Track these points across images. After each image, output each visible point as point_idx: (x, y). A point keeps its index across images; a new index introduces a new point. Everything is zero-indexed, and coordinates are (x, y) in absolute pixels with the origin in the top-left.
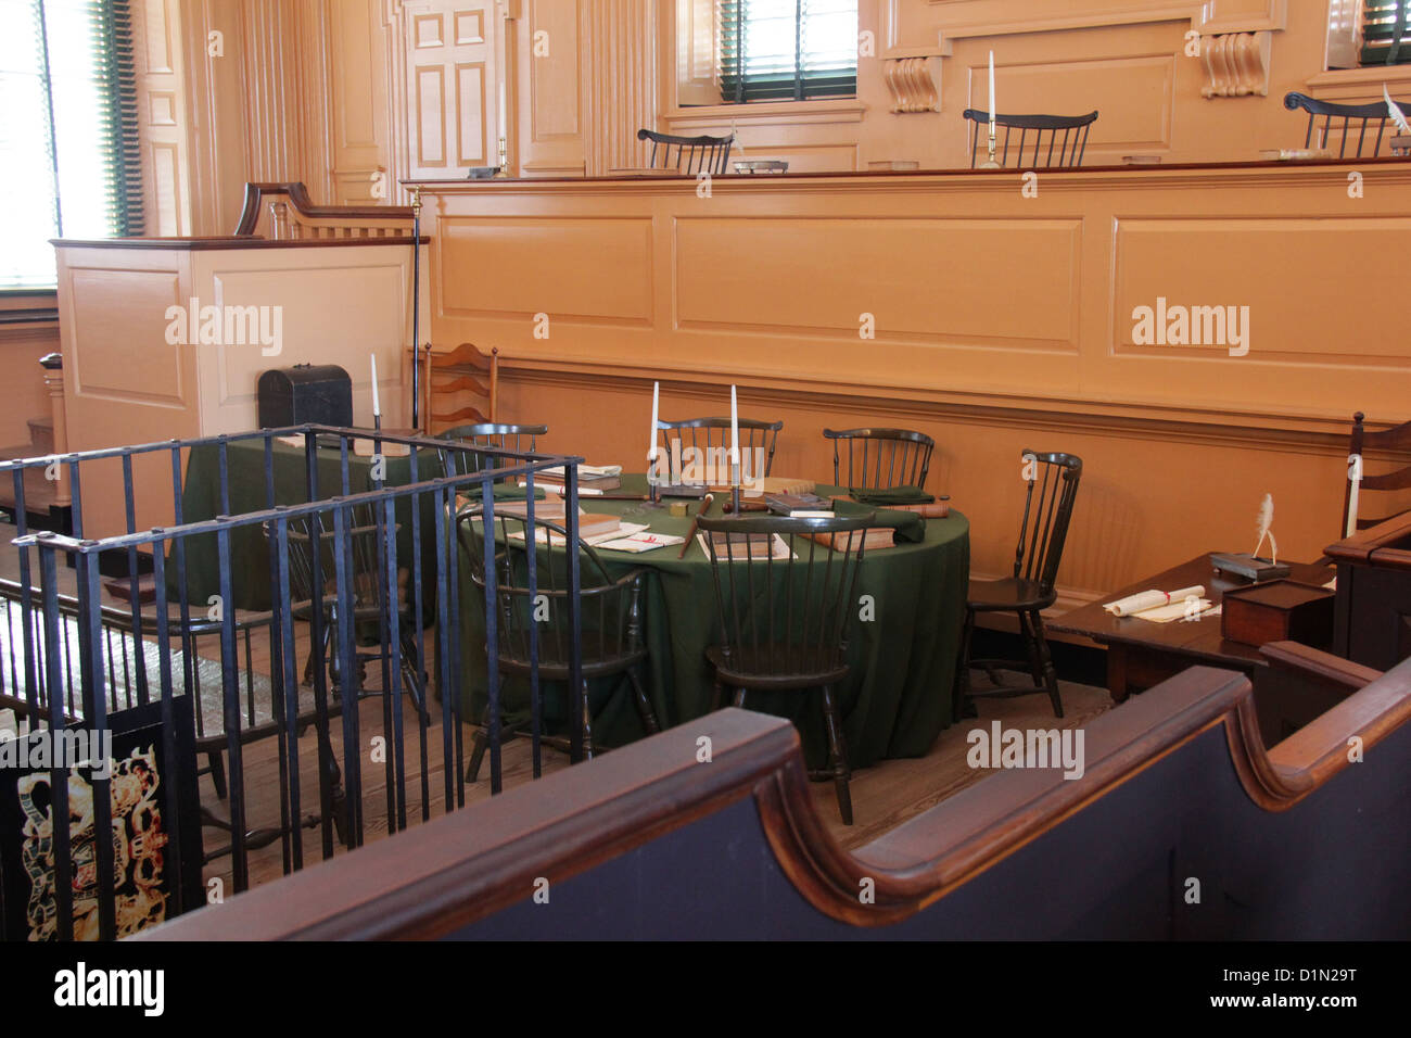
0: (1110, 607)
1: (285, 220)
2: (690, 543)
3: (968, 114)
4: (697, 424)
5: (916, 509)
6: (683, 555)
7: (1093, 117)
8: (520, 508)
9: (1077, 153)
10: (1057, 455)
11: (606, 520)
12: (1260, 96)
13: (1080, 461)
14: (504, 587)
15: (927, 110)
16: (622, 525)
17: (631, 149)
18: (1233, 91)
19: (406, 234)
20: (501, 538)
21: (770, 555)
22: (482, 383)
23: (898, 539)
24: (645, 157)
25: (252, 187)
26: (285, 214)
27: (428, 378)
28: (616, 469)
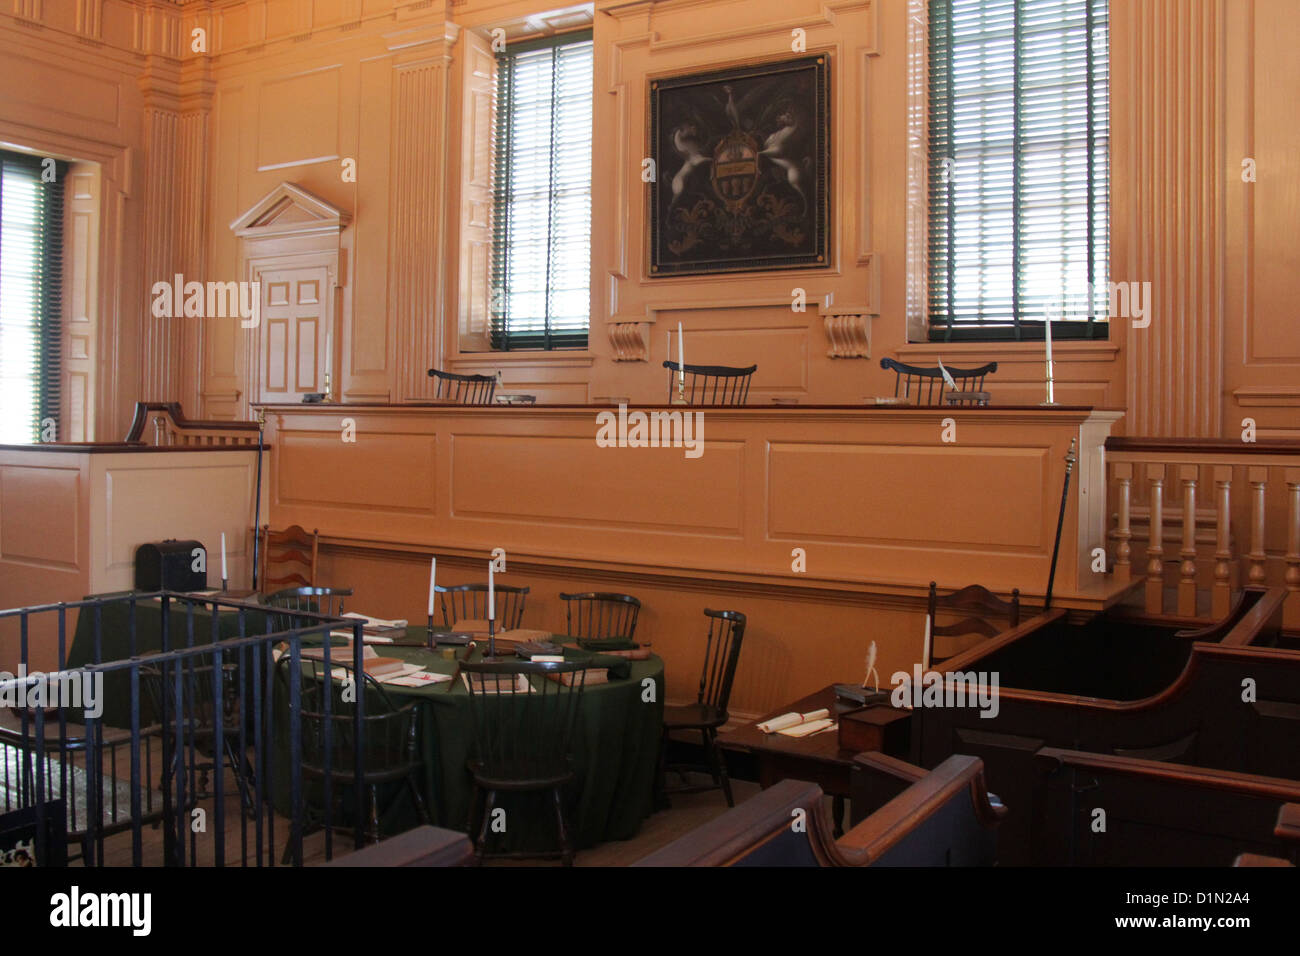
0: (761, 726)
1: (164, 429)
2: (457, 679)
3: (666, 364)
4: (465, 588)
5: (626, 654)
6: (450, 689)
7: (754, 369)
8: (319, 653)
9: (743, 393)
10: (729, 612)
11: (391, 662)
12: (866, 358)
13: (744, 617)
14: (314, 714)
15: (639, 360)
16: (406, 666)
17: (424, 382)
18: (848, 354)
19: (254, 442)
20: (311, 675)
21: (514, 689)
22: (306, 555)
23: (611, 676)
24: (435, 390)
25: (141, 406)
26: (164, 425)
27: (266, 551)
28: (403, 623)
